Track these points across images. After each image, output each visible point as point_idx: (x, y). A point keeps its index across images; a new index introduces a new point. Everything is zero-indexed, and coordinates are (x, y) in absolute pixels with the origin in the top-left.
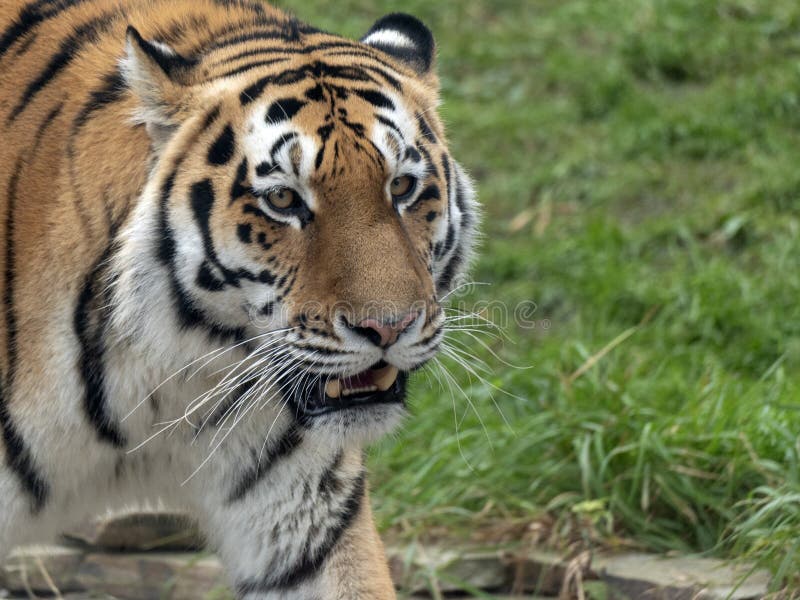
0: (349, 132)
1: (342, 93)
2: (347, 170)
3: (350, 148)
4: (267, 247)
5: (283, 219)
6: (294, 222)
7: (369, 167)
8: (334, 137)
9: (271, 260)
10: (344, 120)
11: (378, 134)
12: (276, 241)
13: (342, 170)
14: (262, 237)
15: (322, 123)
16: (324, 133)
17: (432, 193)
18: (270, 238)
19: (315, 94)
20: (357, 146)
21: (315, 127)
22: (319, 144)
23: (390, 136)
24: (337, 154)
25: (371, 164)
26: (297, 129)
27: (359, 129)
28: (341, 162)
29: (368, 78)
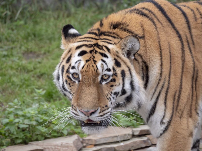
0: (93, 62)
1: (96, 52)
2: (88, 72)
3: (91, 66)
4: (70, 86)
5: (75, 81)
6: (77, 82)
7: (93, 72)
8: (89, 62)
9: (71, 89)
10: (93, 59)
11: (99, 64)
12: (72, 86)
13: (87, 71)
14: (69, 84)
15: (88, 59)
16: (87, 61)
18: (71, 84)
19: (91, 52)
20: (93, 66)
21: (86, 59)
22: (85, 63)
23: (102, 65)
24: (87, 67)
25: (94, 71)
26: (82, 59)
27: (95, 62)
28: (87, 69)
29: (103, 50)
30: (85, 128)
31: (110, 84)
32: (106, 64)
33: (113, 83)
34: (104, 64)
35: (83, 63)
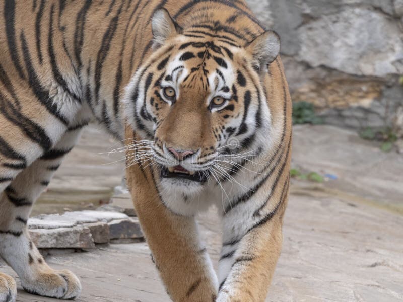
0: (202, 72)
1: (209, 56)
2: (193, 87)
3: (199, 78)
4: (158, 109)
5: (167, 101)
6: (170, 103)
7: (200, 88)
8: (196, 72)
9: (157, 114)
10: (203, 67)
11: (212, 76)
12: (161, 108)
13: (191, 87)
14: (157, 105)
15: (195, 66)
16: (193, 70)
17: (231, 108)
18: (159, 106)
19: (201, 55)
20: (201, 78)
21: (192, 67)
22: (189, 73)
23: (217, 78)
24: (192, 80)
25: (202, 87)
26: (185, 66)
27: (206, 72)
28: (192, 84)
29: (221, 53)
30: (166, 181)
31: (224, 113)
32: (223, 77)
33: (229, 112)
34: (220, 78)
35: (186, 72)
